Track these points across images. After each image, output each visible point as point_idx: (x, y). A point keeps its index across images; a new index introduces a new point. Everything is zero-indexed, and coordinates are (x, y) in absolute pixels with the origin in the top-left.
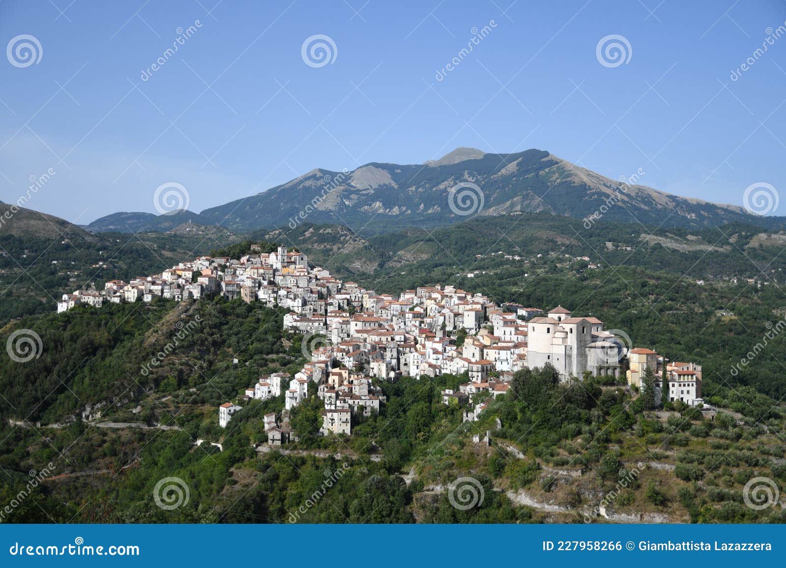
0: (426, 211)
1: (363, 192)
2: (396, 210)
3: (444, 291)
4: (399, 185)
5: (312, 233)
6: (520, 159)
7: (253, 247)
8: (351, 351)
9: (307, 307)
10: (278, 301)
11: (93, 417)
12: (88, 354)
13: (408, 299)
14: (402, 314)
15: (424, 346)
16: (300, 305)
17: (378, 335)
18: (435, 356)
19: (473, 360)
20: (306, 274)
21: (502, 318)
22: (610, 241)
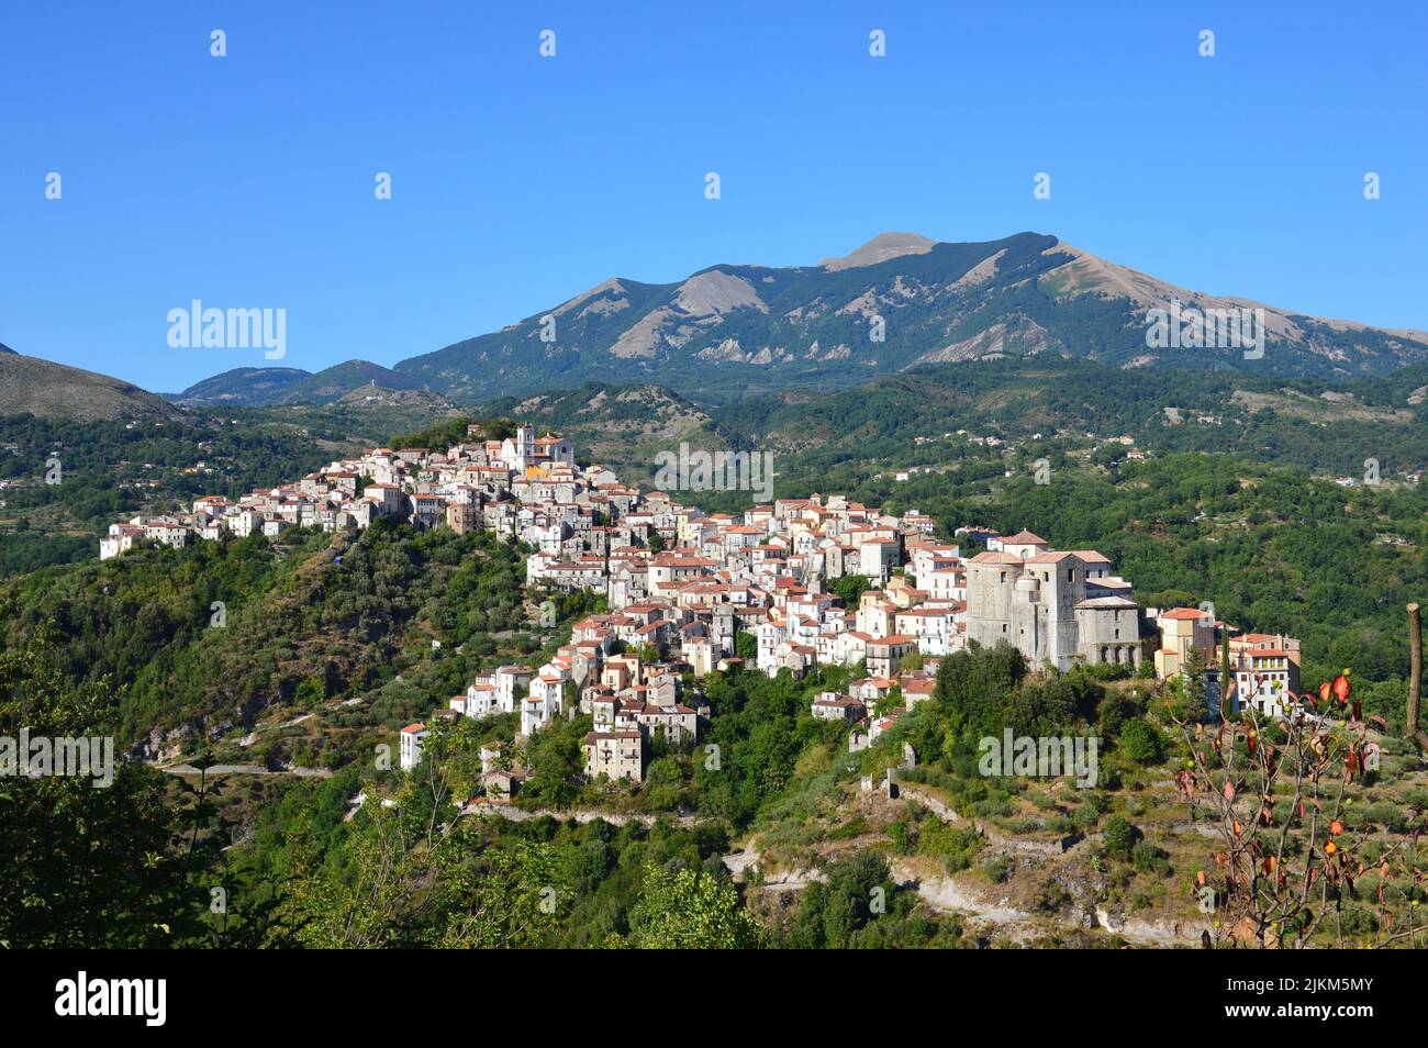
0: (823, 356)
1: (702, 322)
2: (765, 355)
3: (827, 507)
4: (771, 305)
5: (603, 400)
6: (1002, 252)
7: (472, 430)
8: (646, 622)
9: (571, 542)
10: (518, 531)
11: (164, 754)
12: (158, 637)
13: (759, 523)
14: (747, 550)
15: (784, 612)
16: (559, 536)
17: (697, 592)
18: (803, 630)
19: (876, 636)
20: (571, 478)
21: (932, 555)
22: (1173, 406)
